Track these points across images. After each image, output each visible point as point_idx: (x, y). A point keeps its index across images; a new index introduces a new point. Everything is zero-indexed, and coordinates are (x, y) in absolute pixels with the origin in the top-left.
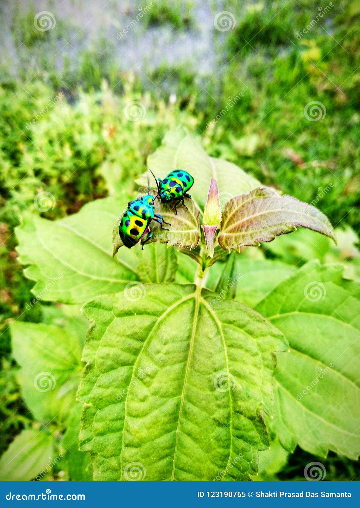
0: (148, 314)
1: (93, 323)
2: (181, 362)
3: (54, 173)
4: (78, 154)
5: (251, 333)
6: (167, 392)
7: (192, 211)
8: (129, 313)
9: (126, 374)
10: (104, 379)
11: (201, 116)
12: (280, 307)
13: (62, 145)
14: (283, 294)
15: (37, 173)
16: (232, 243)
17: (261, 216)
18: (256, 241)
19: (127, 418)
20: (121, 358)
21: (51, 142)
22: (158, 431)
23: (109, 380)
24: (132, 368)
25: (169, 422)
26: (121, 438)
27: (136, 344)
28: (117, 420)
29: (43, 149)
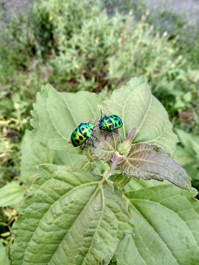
0: (70, 184)
1: (40, 176)
2: (75, 214)
3: (85, 51)
4: (101, 45)
5: (118, 217)
6: (62, 226)
7: (116, 140)
8: (60, 179)
9: (46, 208)
10: (34, 205)
11: (177, 49)
12: (151, 197)
13: (95, 37)
14: (156, 191)
15: (77, 48)
16: (127, 170)
17: (150, 163)
18: (139, 177)
19: (38, 228)
20: (47, 199)
21: (90, 33)
22: (50, 241)
23: (37, 206)
24: (51, 206)
25: (58, 240)
26: (32, 235)
27: (57, 195)
28: (33, 226)
29: (85, 36)
